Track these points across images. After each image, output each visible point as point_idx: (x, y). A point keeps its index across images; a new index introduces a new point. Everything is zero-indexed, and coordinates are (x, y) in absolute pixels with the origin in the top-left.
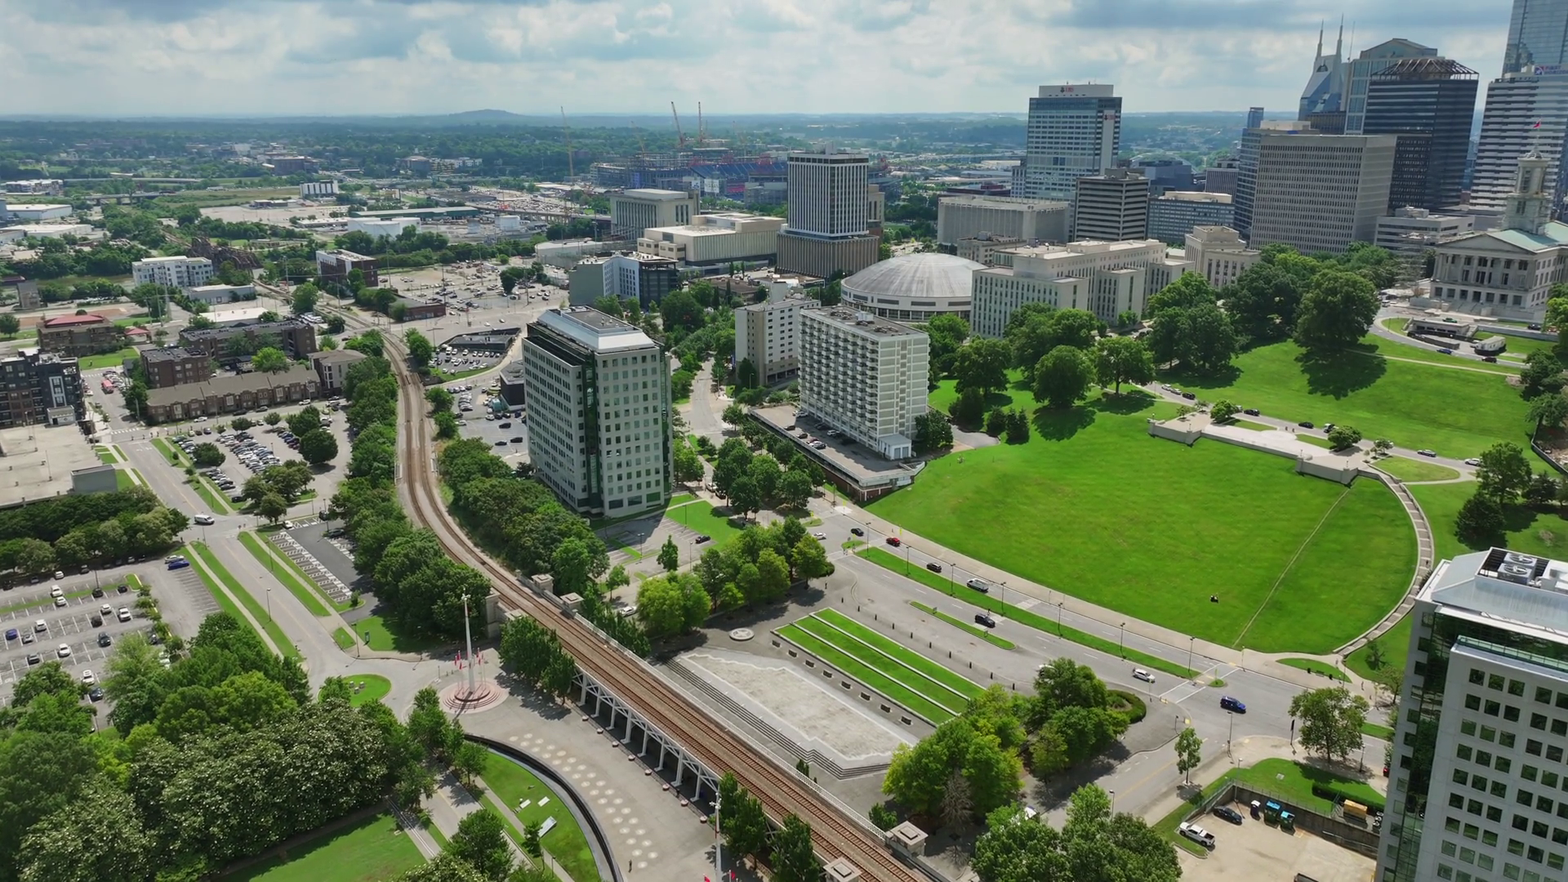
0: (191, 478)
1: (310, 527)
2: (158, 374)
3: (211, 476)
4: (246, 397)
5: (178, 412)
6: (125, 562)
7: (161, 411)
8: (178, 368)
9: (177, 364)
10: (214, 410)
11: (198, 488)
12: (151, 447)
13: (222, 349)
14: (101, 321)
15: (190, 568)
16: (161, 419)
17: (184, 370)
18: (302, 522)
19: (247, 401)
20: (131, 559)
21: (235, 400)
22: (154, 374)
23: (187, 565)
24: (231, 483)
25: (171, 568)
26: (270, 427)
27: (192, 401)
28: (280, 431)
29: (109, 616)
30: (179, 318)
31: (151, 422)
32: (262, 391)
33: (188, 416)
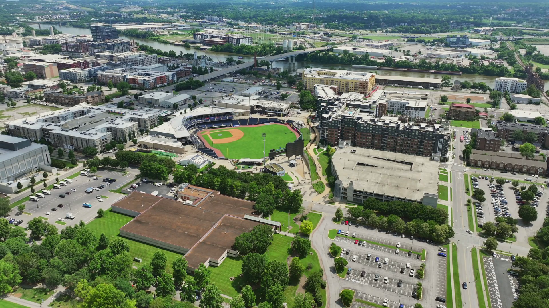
0: (468, 204)
1: (504, 261)
2: (479, 142)
3: (476, 206)
4: (509, 166)
5: (479, 164)
6: (425, 241)
7: (473, 161)
8: (488, 142)
9: (488, 141)
10: (494, 167)
11: (469, 210)
12: (462, 178)
13: (511, 134)
14: (471, 108)
15: (446, 258)
16: (472, 164)
17: (490, 144)
18: (502, 256)
19: (509, 167)
20: (428, 241)
21: (504, 165)
22: (478, 142)
23: (445, 256)
24: (483, 214)
25: (440, 255)
26: (513, 186)
27: (486, 161)
28: (516, 191)
29: (408, 270)
30: (504, 108)
31: (468, 165)
32: (517, 165)
33: (483, 166)
